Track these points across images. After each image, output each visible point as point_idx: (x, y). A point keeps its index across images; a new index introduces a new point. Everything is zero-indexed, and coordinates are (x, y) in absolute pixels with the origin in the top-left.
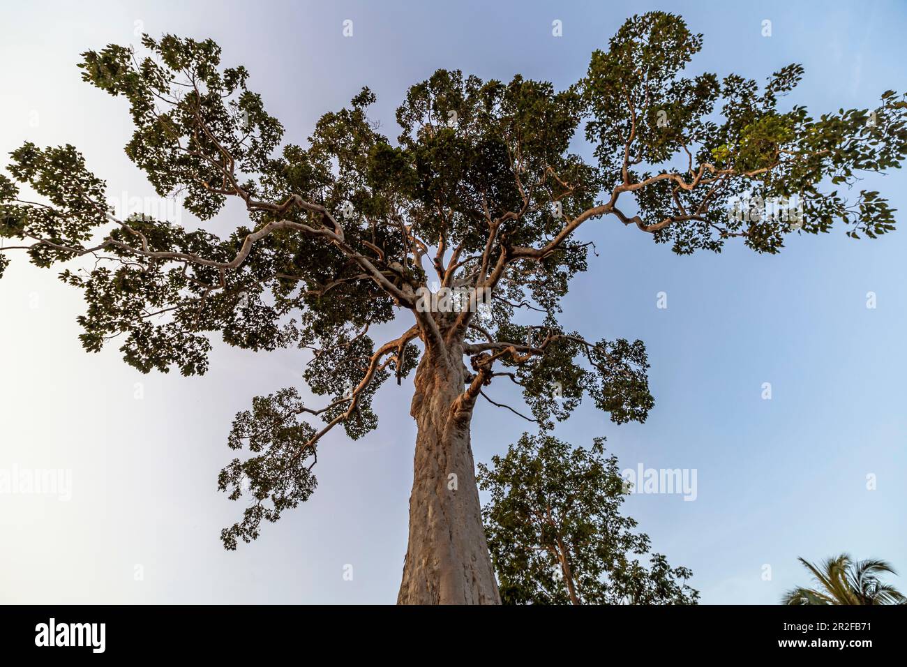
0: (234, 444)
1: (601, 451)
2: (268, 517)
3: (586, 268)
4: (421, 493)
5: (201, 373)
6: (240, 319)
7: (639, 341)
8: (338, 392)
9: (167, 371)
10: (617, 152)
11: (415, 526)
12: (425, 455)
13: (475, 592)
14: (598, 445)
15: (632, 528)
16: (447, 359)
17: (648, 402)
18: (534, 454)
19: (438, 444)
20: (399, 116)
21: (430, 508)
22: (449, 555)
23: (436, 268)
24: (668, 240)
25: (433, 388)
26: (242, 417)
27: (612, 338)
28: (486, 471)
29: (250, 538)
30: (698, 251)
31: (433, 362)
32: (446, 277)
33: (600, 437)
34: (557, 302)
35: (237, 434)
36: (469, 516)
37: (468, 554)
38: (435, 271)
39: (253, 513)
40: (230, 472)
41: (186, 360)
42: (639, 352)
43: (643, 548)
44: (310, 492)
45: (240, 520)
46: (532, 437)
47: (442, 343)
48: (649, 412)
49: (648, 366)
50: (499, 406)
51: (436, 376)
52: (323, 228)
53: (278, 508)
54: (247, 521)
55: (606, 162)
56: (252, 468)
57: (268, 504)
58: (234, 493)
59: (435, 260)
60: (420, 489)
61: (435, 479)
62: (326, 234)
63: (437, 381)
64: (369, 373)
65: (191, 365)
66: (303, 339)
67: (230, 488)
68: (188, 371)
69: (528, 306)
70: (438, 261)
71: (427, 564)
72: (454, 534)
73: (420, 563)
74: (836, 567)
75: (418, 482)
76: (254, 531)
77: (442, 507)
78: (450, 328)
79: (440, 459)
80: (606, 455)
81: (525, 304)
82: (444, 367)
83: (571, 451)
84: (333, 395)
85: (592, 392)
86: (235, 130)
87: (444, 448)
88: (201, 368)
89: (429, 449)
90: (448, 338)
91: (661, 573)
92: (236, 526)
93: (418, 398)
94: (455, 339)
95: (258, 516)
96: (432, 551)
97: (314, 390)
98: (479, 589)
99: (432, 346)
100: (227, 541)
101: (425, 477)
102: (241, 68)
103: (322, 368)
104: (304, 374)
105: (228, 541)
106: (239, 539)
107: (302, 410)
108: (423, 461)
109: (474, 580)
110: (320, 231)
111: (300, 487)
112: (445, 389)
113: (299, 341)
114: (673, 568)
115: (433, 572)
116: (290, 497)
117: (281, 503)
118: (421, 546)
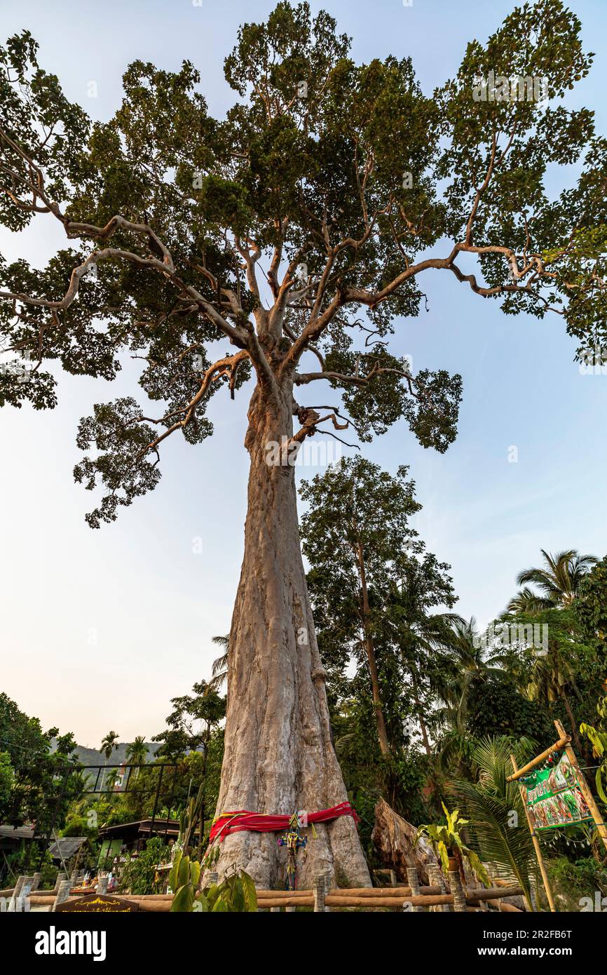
0: (82, 445)
1: (404, 476)
2: (122, 502)
3: (417, 313)
4: (254, 520)
5: (52, 407)
6: (75, 347)
7: (457, 375)
8: (173, 397)
9: (19, 405)
10: (469, 194)
11: (249, 546)
12: (257, 489)
13: (291, 591)
14: (402, 471)
15: (414, 537)
16: (278, 397)
17: (452, 436)
18: (349, 473)
19: (268, 481)
20: (227, 70)
21: (261, 533)
22: (274, 569)
23: (270, 284)
24: (500, 296)
25: (264, 425)
26: (85, 422)
27: (434, 369)
28: (307, 486)
29: (110, 520)
30: (523, 313)
31: (265, 399)
32: (280, 295)
33: (405, 465)
34: (390, 321)
35: (84, 437)
36: (290, 539)
37: (287, 567)
38: (269, 286)
39: (109, 501)
40: (83, 467)
41: (35, 394)
42: (456, 387)
43: (419, 550)
44: (156, 482)
45: (99, 506)
46: (349, 459)
47: (274, 379)
48: (450, 445)
49: (461, 400)
50: (323, 432)
51: (267, 414)
52: (151, 258)
53: (130, 495)
54: (105, 506)
55: (455, 203)
56: (102, 464)
57: (121, 493)
58: (90, 484)
59: (269, 273)
60: (253, 517)
61: (265, 511)
62: (156, 265)
63: (268, 418)
64: (203, 387)
65: (40, 398)
66: (134, 343)
67: (85, 480)
68: (39, 406)
69: (361, 327)
70: (272, 274)
71: (258, 574)
72: (278, 554)
73: (253, 573)
74: (565, 558)
75: (251, 511)
76: (112, 514)
77: (270, 533)
78: (281, 361)
79: (269, 494)
80: (407, 479)
81: (358, 324)
82: (275, 405)
83: (379, 472)
84: (170, 401)
85: (408, 416)
86: (32, 121)
87: (272, 485)
88: (51, 401)
89: (260, 485)
90: (280, 371)
91: (429, 566)
92: (96, 511)
93: (251, 434)
94: (286, 374)
95: (114, 504)
96: (262, 565)
97: (151, 397)
98: (294, 589)
99: (264, 384)
100: (90, 522)
101: (257, 508)
102: (27, 35)
103: (157, 375)
104: (139, 380)
105: (92, 521)
106: (101, 521)
107: (143, 419)
108: (256, 494)
109: (290, 584)
110: (146, 260)
111: (147, 479)
112: (275, 427)
113: (130, 344)
114: (439, 562)
115: (262, 580)
116: (139, 486)
117: (132, 491)
118: (254, 561)
